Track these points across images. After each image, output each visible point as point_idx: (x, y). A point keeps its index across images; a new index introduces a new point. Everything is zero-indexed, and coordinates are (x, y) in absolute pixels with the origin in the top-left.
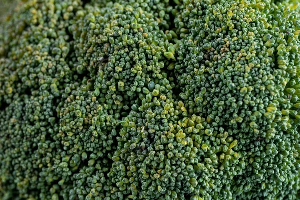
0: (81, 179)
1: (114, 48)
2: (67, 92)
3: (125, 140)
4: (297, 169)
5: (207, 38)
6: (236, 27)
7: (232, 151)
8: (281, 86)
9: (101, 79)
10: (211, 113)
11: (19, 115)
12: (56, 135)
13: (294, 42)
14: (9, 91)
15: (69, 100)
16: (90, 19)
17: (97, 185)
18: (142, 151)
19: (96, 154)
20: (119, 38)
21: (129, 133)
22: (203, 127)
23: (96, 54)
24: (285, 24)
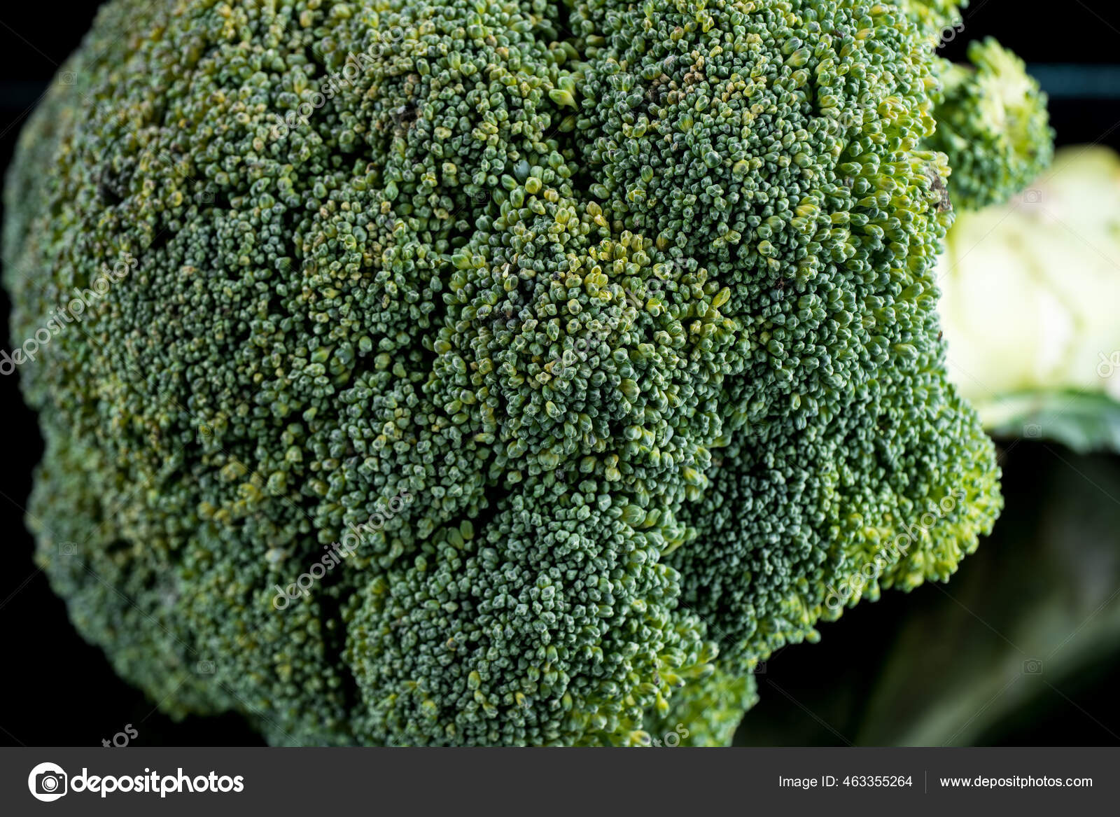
0: (358, 401)
1: (429, 85)
2: (319, 193)
3: (463, 298)
4: (873, 359)
5: (650, 52)
6: (717, 24)
7: (717, 314)
8: (828, 157)
9: (401, 159)
10: (666, 226)
11: (200, 256)
12: (294, 299)
13: (854, 55)
14: (175, 199)
15: (323, 211)
16: (366, 22)
17: (399, 411)
18: (505, 321)
19: (394, 340)
20: (440, 61)
21: (471, 282)
22: (647, 259)
23: (384, 101)
24: (832, 14)
